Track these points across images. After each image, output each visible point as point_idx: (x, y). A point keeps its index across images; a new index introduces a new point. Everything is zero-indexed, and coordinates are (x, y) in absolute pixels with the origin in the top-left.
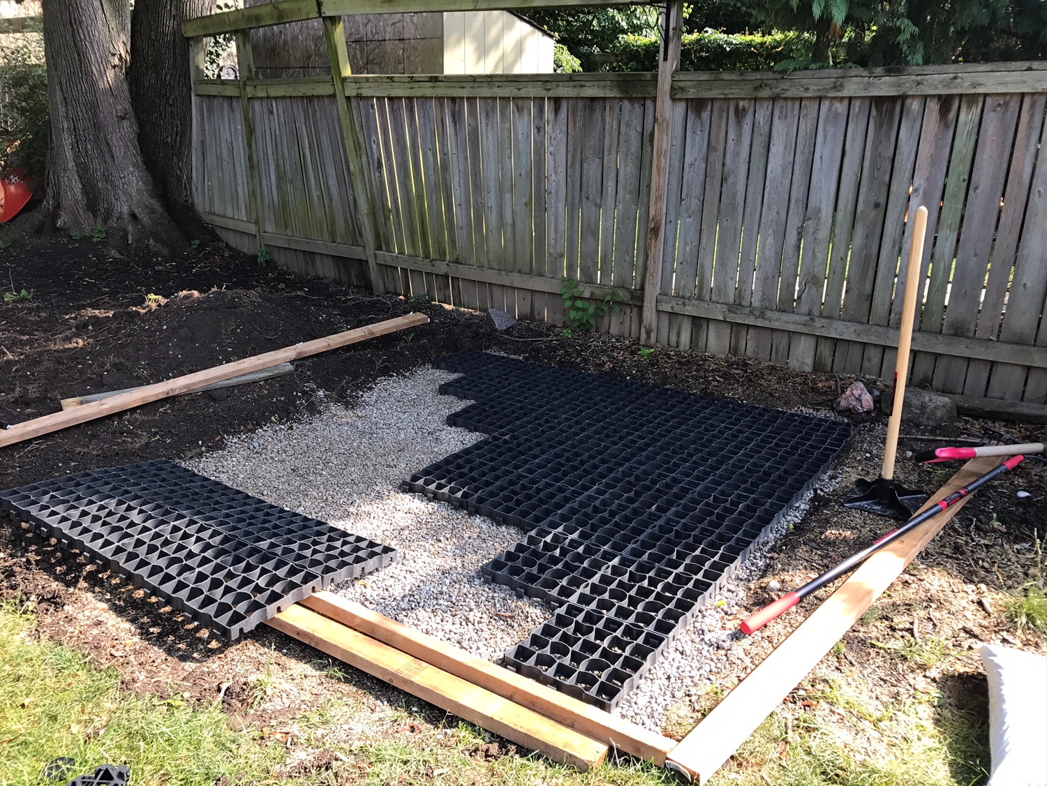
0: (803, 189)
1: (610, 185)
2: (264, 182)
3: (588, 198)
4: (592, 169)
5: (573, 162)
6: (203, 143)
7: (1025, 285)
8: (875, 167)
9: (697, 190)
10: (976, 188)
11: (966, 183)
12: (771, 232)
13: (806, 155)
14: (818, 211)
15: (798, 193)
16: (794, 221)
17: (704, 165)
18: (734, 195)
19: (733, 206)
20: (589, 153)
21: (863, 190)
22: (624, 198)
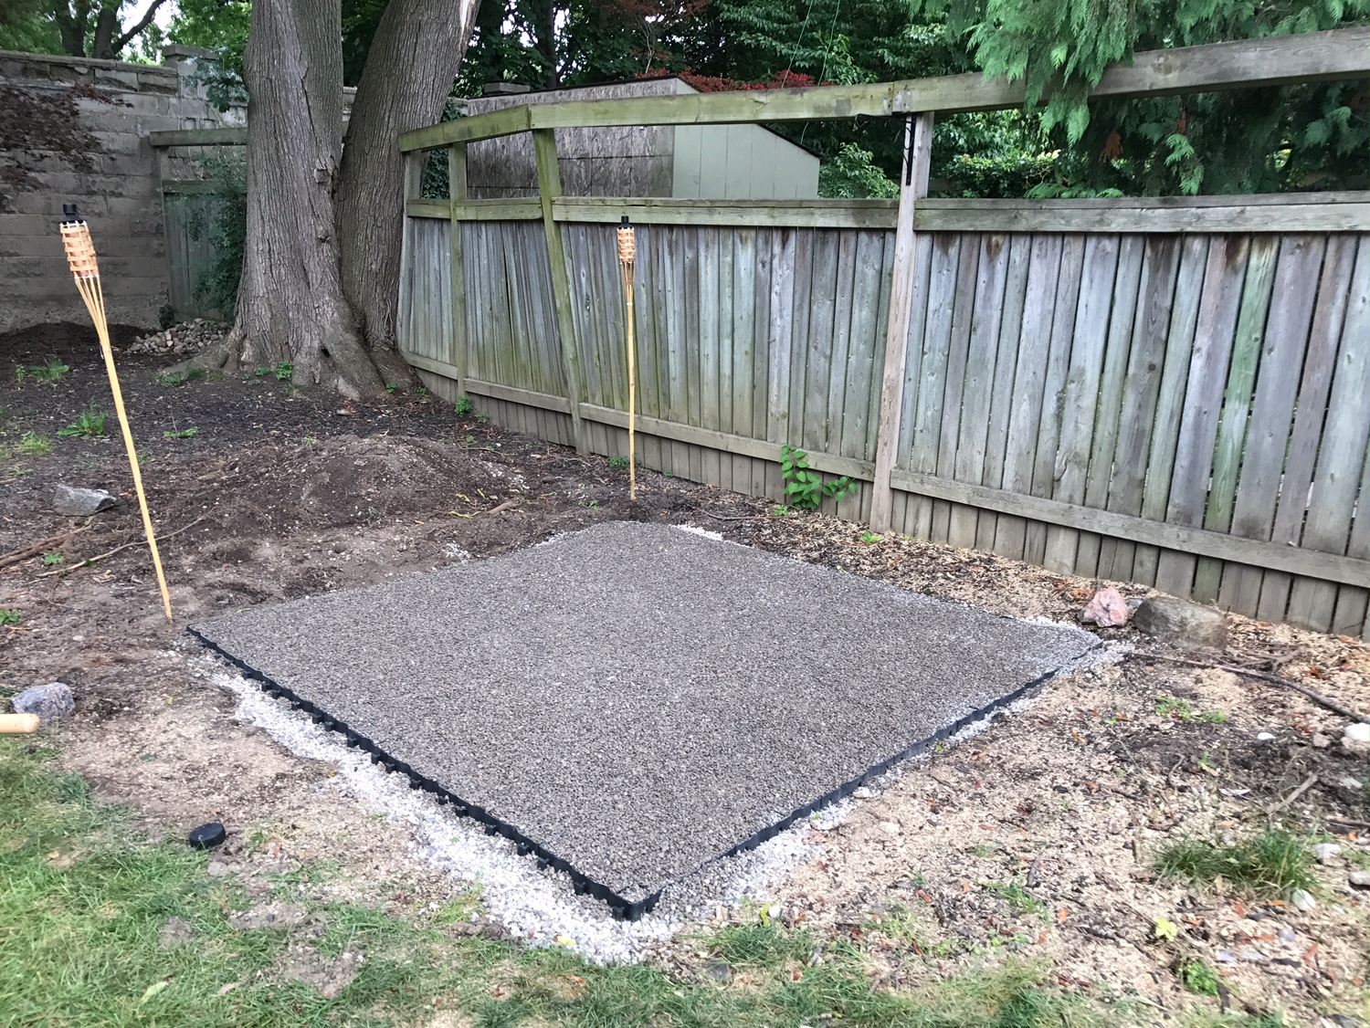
0: (1065, 345)
1: (842, 332)
2: (469, 318)
3: (816, 348)
4: (822, 312)
5: (801, 305)
6: (411, 271)
7: (1332, 476)
8: (1149, 320)
9: (941, 342)
10: (1271, 350)
11: (1259, 342)
12: (1026, 396)
13: (1069, 302)
14: (1082, 372)
15: (1058, 349)
16: (1054, 384)
17: (950, 311)
18: (984, 350)
19: (983, 363)
20: (818, 295)
21: (1135, 348)
22: (858, 349)
